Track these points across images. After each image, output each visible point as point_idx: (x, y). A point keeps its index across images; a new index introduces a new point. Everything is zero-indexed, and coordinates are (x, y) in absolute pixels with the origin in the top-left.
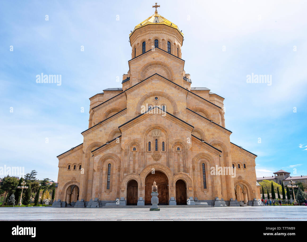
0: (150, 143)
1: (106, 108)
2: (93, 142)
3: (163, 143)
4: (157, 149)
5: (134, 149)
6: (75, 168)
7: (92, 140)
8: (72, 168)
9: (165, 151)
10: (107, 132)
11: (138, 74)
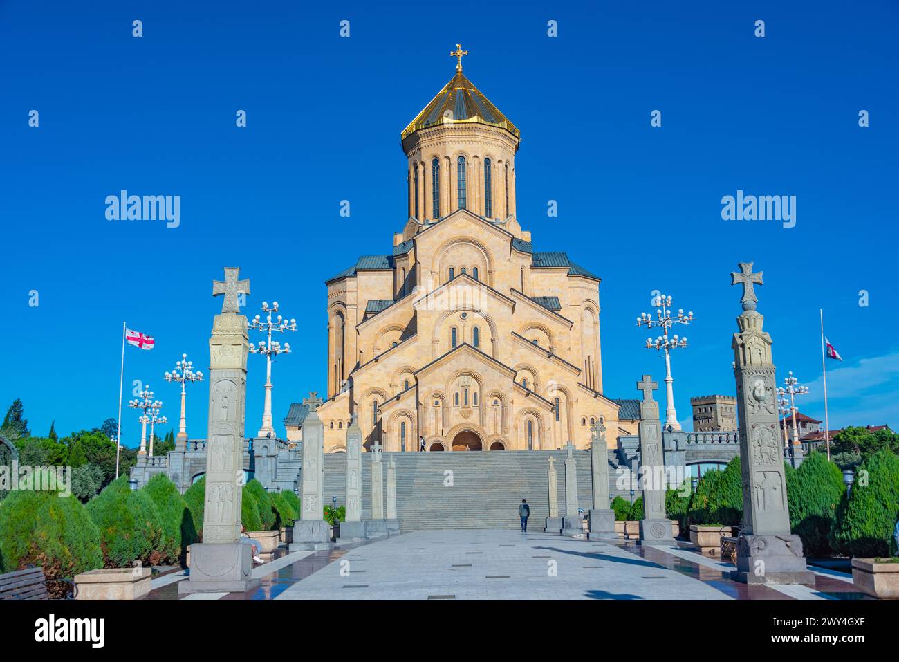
0: (457, 394)
1: (378, 325)
2: (368, 387)
3: (475, 394)
4: (466, 403)
5: (437, 403)
6: (340, 427)
7: (366, 384)
8: (336, 426)
9: (478, 405)
10: (389, 372)
11: (430, 260)
